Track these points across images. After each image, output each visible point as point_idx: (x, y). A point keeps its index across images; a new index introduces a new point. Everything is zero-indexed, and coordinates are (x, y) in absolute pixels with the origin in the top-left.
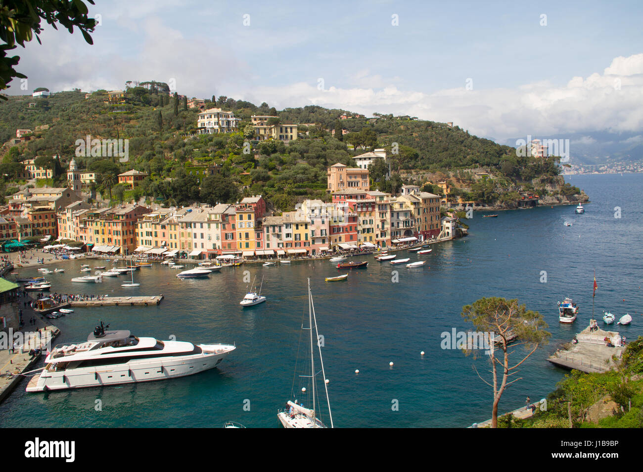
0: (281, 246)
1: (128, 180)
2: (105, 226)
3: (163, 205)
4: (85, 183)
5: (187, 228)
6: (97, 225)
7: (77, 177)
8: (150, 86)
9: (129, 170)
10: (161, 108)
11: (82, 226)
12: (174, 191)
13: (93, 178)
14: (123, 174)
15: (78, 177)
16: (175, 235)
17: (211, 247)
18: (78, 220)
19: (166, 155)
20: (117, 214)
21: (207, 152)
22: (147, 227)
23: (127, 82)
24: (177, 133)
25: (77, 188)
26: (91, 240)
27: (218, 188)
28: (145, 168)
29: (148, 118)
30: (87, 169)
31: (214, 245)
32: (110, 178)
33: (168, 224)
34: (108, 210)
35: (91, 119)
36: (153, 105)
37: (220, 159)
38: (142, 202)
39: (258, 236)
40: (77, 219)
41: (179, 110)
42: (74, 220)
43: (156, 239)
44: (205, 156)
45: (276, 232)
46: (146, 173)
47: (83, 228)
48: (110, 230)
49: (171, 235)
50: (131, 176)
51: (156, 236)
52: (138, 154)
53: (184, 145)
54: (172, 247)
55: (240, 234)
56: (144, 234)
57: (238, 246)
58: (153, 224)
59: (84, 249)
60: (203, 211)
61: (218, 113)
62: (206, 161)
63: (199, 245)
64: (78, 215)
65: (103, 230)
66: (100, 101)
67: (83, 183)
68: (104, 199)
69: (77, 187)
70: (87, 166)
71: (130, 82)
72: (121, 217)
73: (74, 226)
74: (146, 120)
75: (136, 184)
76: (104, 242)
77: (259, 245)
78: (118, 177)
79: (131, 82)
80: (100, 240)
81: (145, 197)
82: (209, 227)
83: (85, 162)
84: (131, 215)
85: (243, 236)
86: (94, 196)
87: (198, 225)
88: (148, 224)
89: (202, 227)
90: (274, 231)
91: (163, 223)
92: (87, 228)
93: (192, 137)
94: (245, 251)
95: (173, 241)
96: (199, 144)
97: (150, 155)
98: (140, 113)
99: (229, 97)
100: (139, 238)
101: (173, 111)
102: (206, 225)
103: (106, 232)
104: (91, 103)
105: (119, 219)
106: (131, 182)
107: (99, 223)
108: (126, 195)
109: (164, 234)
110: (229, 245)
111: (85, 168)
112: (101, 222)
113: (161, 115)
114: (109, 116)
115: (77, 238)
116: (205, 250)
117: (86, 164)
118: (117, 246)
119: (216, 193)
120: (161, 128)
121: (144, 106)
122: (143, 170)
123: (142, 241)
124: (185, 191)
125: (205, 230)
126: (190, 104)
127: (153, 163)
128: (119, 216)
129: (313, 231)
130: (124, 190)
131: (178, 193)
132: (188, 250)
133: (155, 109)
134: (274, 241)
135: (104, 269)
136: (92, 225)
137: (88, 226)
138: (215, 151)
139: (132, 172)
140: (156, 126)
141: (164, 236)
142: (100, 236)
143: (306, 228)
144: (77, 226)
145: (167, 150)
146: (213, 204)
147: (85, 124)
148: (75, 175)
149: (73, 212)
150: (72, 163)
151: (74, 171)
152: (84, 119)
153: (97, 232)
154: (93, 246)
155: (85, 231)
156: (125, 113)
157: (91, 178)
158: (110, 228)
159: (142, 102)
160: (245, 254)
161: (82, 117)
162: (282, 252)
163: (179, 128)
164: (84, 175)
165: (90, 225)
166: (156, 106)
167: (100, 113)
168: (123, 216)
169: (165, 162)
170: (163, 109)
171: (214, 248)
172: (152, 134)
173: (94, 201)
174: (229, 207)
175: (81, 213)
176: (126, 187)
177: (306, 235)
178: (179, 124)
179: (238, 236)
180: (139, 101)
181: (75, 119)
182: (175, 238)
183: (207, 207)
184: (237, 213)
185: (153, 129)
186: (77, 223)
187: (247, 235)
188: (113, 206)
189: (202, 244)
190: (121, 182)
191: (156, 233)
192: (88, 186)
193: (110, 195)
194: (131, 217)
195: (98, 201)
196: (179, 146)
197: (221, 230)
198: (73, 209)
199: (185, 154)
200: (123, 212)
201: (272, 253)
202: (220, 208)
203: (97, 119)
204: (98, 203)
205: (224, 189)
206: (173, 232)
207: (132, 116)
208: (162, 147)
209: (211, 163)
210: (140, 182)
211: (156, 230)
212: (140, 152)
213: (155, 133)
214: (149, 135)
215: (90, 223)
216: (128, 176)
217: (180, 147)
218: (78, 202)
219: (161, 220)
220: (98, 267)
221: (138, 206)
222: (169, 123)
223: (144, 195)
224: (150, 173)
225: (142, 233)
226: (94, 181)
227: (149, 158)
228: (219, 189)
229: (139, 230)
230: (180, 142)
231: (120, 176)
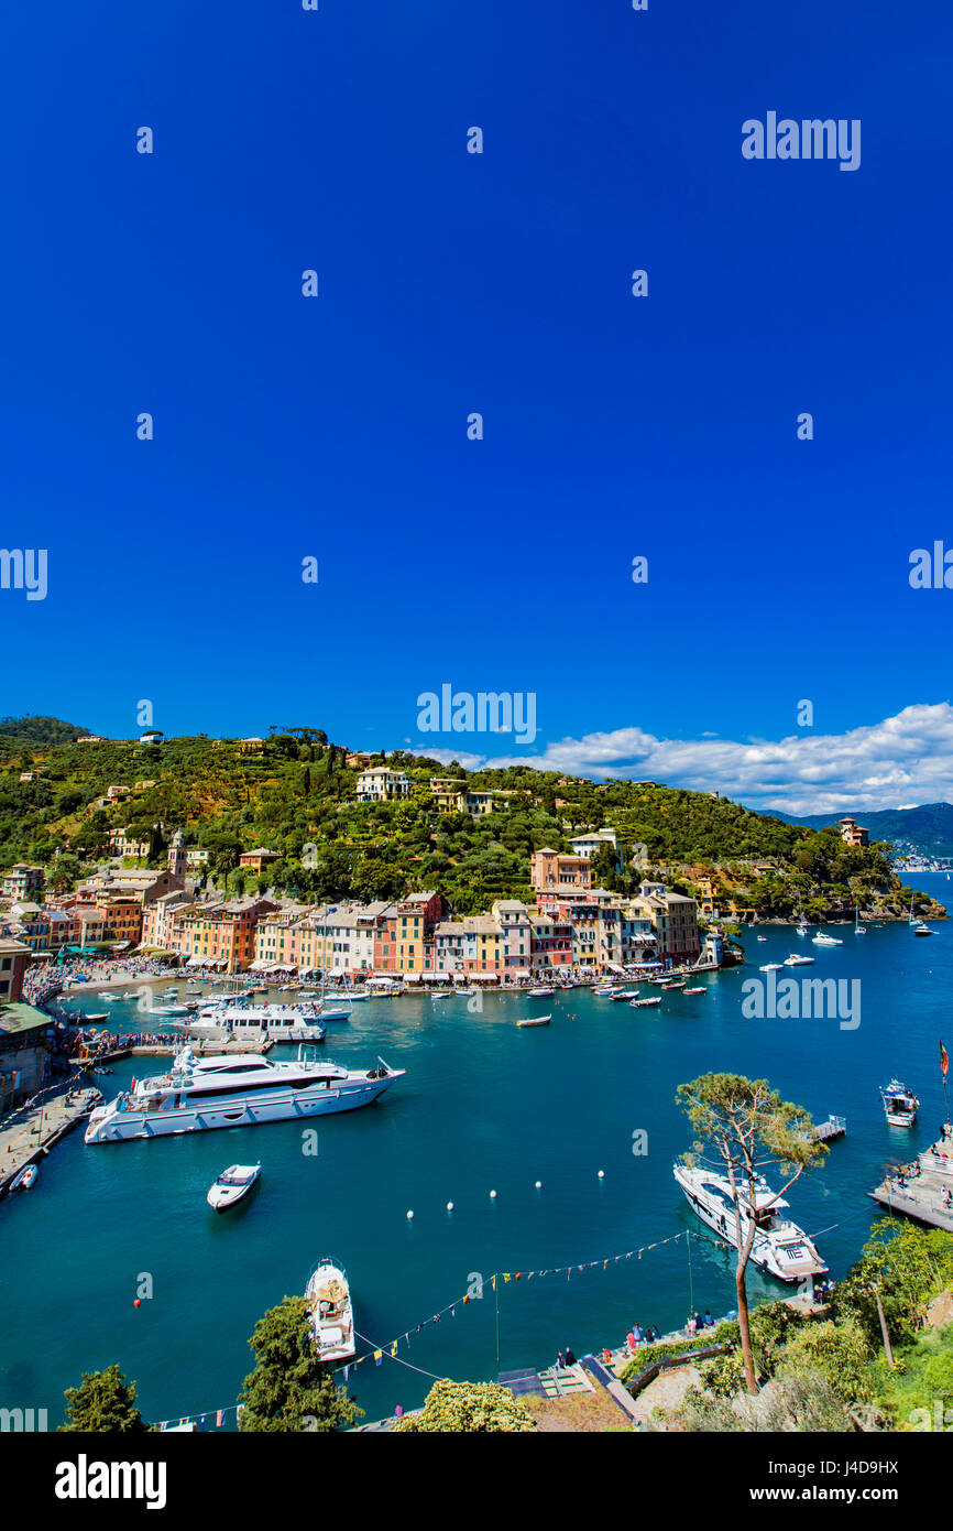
0: (460, 967)
1: (254, 862)
2: (210, 928)
3: (297, 900)
4: (193, 865)
5: (327, 935)
6: (198, 927)
7: (181, 856)
8: (300, 733)
9: (257, 848)
10: (310, 764)
11: (177, 928)
12: (315, 881)
13: (206, 857)
14: (248, 854)
15: (183, 856)
16: (309, 945)
17: (359, 966)
18: (173, 919)
19: (310, 829)
20: (230, 911)
21: (366, 827)
22: (270, 932)
23: (271, 728)
24: (328, 799)
25: (180, 872)
26: (187, 949)
27: (377, 879)
28: (280, 846)
29: (292, 776)
30: (197, 846)
31: (364, 962)
32: (227, 859)
33: (301, 929)
34: (218, 905)
35: (214, 775)
36: (301, 759)
37: (383, 838)
38: (269, 895)
39: (428, 952)
40: (171, 917)
41: (334, 767)
42: (167, 918)
43: (282, 951)
44: (362, 832)
45: (453, 946)
46: (280, 853)
47: (178, 931)
48: (216, 935)
49: (303, 945)
50: (259, 857)
51: (282, 946)
52: (272, 826)
53: (336, 816)
54: (303, 963)
55: (402, 947)
56: (266, 943)
57: (398, 965)
58: (279, 928)
59: (174, 962)
60: (352, 911)
61: (385, 774)
62: (364, 839)
63: (342, 962)
64: (174, 911)
65: (207, 934)
66: (229, 752)
67: (190, 865)
68: (216, 889)
69: (179, 870)
70: (199, 840)
71: (274, 727)
72: (235, 917)
73: (166, 928)
74: (289, 779)
75: (264, 869)
76: (205, 952)
77: (427, 964)
78: (240, 857)
80: (201, 950)
81: (274, 888)
82: (358, 936)
83: (198, 834)
84: (249, 914)
85: (406, 950)
86: (204, 884)
87: (343, 932)
88: (272, 927)
89: (348, 935)
90: (451, 944)
91: (295, 926)
92: (184, 932)
93: (347, 805)
94: (408, 973)
95: (306, 954)
96: (357, 816)
97: (287, 828)
98: (281, 769)
100: (258, 949)
101: (326, 768)
102: (353, 933)
103: (211, 937)
105: (231, 919)
107: (202, 925)
108: (248, 885)
109: (293, 942)
110: (385, 963)
111: (196, 843)
112: (205, 923)
113: (308, 774)
114: (238, 772)
115: (167, 945)
116: (349, 970)
117: (198, 837)
118: (224, 959)
119: (372, 886)
120: (308, 791)
121: (289, 760)
122: (275, 849)
123: (262, 952)
124: (330, 882)
125: (352, 940)
126: (350, 760)
127: (290, 840)
128: (232, 914)
129: (506, 947)
130: (246, 876)
131: (321, 884)
132: (326, 968)
133: (302, 766)
134: (450, 960)
135: (200, 994)
136: (191, 927)
137: (185, 928)
138: (378, 826)
139: (261, 852)
140: (302, 788)
141: (293, 946)
142: (201, 944)
143: (497, 942)
144: (170, 928)
145: (312, 822)
146: (367, 901)
147: (205, 782)
148: (180, 853)
149: (168, 907)
150: (178, 835)
151: (178, 848)
152: (204, 776)
153: (198, 937)
154: (188, 959)
155: (180, 936)
156: (261, 769)
157: (202, 858)
158: (216, 932)
159: (287, 755)
160: (407, 977)
161: (201, 772)
162: (462, 977)
163: (331, 792)
164: (193, 853)
165: (189, 926)
166: (304, 761)
167: (226, 768)
168: (237, 914)
170: (313, 765)
171: (363, 967)
172: (294, 799)
173: (202, 891)
174: (389, 906)
175: (179, 909)
176: (250, 872)
177: (497, 951)
178: (332, 787)
179: (398, 950)
180: (282, 753)
181: (192, 774)
182: (309, 950)
183: (358, 905)
184: (399, 915)
185: (296, 792)
186: (171, 923)
187: (411, 949)
188: (227, 899)
189: (347, 960)
190: (243, 865)
191: (282, 941)
192: (197, 869)
193: (225, 883)
194: (249, 917)
195: (208, 891)
196: (329, 817)
197: (375, 941)
198: (169, 902)
199: (336, 829)
200: (239, 908)
201: (446, 977)
202: (377, 908)
203: (221, 776)
204: (207, 894)
205: (385, 880)
206: (306, 941)
207: (270, 773)
208: (305, 818)
209: (371, 842)
210: (269, 866)
211: (282, 937)
212: (274, 824)
213: (298, 798)
214: (290, 800)
215: (189, 924)
216: (254, 857)
217: (330, 819)
218: (177, 892)
219: (292, 922)
220: (191, 992)
221: (262, 901)
222: (319, 785)
223: (273, 885)
224: (286, 853)
225: (262, 940)
226: (205, 862)
227: (286, 832)
228: (378, 881)
229: (258, 937)
230: (331, 812)
231: (243, 857)
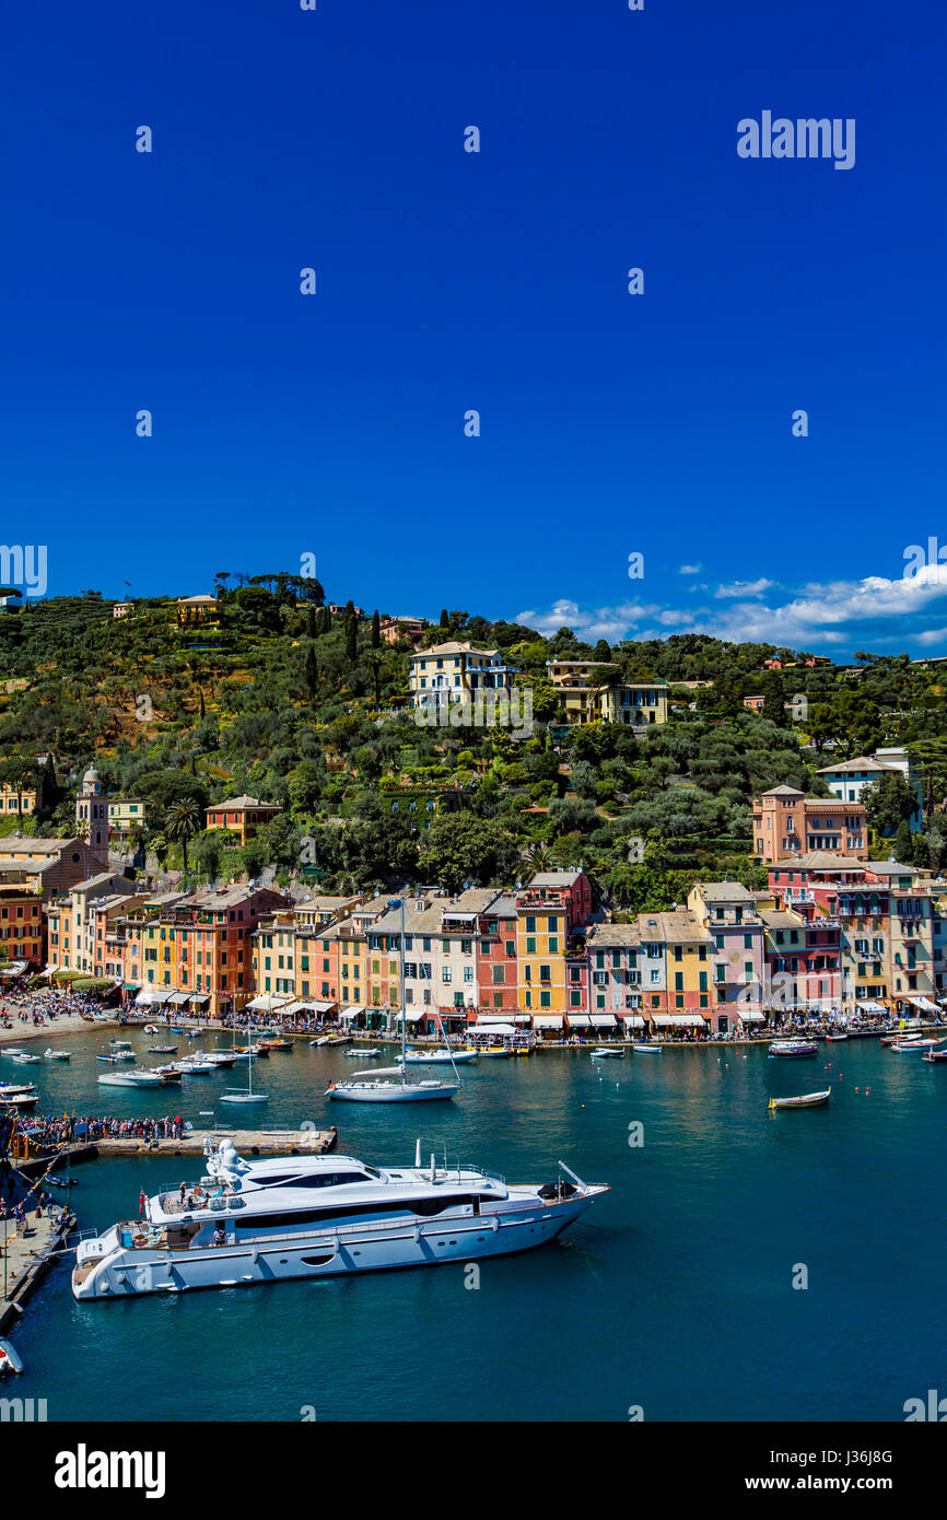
0: (635, 1004)
1: (231, 822)
2: (172, 939)
3: (318, 887)
4: (119, 828)
5: (389, 949)
6: (151, 936)
7: (99, 813)
8: (274, 584)
9: (233, 796)
10: (311, 641)
11: (112, 938)
12: (351, 855)
13: (140, 813)
14: (219, 807)
15: (101, 812)
16: (357, 967)
17: (450, 1003)
18: (103, 923)
19: (328, 760)
20: (206, 908)
21: (435, 754)
22: (281, 944)
23: (218, 576)
24: (354, 704)
25: (99, 841)
26: (134, 976)
27: (468, 847)
28: (276, 791)
29: (279, 665)
30: (122, 794)
31: (459, 996)
32: (185, 817)
33: (338, 939)
34: (181, 899)
35: (134, 666)
36: (289, 633)
37: (468, 773)
38: (268, 880)
39: (575, 976)
40: (100, 920)
41: (358, 644)
42: (92, 922)
43: (306, 977)
44: (430, 764)
45: (622, 967)
46: (276, 804)
47: (114, 944)
48: (185, 950)
49: (345, 966)
50: (240, 811)
51: (305, 969)
52: (255, 756)
53: (376, 734)
54: (346, 998)
55: (528, 968)
56: (275, 963)
57: (521, 1002)
58: (298, 937)
59: (113, 997)
60: (429, 906)
61: (463, 655)
62: (433, 776)
63: (418, 996)
64: (103, 909)
65: (167, 950)
66: (157, 622)
67: (114, 828)
68: (166, 870)
69: (98, 838)
70: (124, 783)
71: (224, 576)
72: (215, 919)
73: (91, 939)
74: (275, 669)
75: (250, 833)
76: (167, 981)
77: (575, 999)
78: (205, 813)
79: (228, 575)
80: (159, 977)
81: (274, 866)
82: (447, 949)
83: (119, 774)
84: (241, 913)
85: (536, 975)
86: (140, 861)
87: (418, 944)
88: (285, 936)
89: (427, 948)
90: (617, 963)
91: (326, 933)
92: (126, 945)
93: (395, 714)
94: (542, 1015)
95: (351, 983)
96: (415, 733)
97: (286, 759)
98: (257, 652)
99: (472, 615)
100: (261, 974)
101: (342, 647)
102: (437, 944)
103: (175, 954)
104: (134, 627)
105: (210, 922)
106: (240, 827)
107: (157, 933)
108: (225, 861)
109: (326, 962)
110: (499, 998)
111: (117, 788)
112: (163, 930)
113: (313, 659)
114: (178, 658)
115: (96, 968)
116: (433, 1010)
117: (119, 778)
118: (203, 992)
119: (461, 858)
120: (314, 691)
121: (266, 635)
122: (269, 797)
123: (268, 980)
124: (379, 854)
125: (436, 957)
126: (385, 631)
127: (295, 780)
128: (211, 913)
129: (720, 967)
130: (220, 847)
131: (363, 858)
132: (389, 1007)
133: (295, 644)
134: (617, 992)
135: (173, 1052)
136: (139, 937)
137: (127, 938)
138: (455, 752)
139: (241, 803)
140: (301, 685)
141: (326, 969)
142: (158, 966)
143: (703, 958)
144: (100, 938)
145: (330, 747)
146: (454, 889)
147: (120, 679)
148: (95, 807)
149: (92, 902)
150: (90, 775)
151: (92, 797)
152: (118, 667)
153: (151, 955)
154: (136, 992)
155: (120, 953)
156: (219, 653)
157: (134, 815)
158: (185, 945)
159: (262, 625)
160: (539, 1022)
161: (110, 660)
162: (639, 1022)
163: (359, 691)
164: (116, 807)
165: (135, 936)
166: (296, 634)
167: (156, 653)
168: (220, 914)
169: (327, 776)
170: (318, 641)
171: (457, 1005)
172: (290, 706)
173: (140, 873)
174: (498, 896)
175: (111, 905)
176: (227, 839)
177: (703, 975)
178: (358, 682)
179: (521, 975)
180: (254, 622)
181: (95, 665)
182: (357, 976)
183: (439, 896)
184: (519, 911)
185: (293, 695)
186: (100, 931)
187: (545, 972)
188: (189, 887)
189: (427, 993)
190: (211, 827)
191: (305, 960)
192: (125, 835)
193: (182, 860)
194: (241, 918)
195: (151, 874)
196: (362, 737)
197: (478, 958)
198: (92, 893)
199: (379, 759)
200: (221, 903)
201: (610, 1021)
202: (473, 902)
203: (148, 668)
204: (150, 879)
205: (482, 849)
206: (351, 960)
207: (236, 659)
208: (317, 740)
209: (449, 781)
210: (260, 828)
211: (305, 954)
212: (259, 752)
213: (298, 704)
214: (282, 708)
215: (135, 931)
216: (230, 812)
217: (365, 740)
218: (102, 877)
219: (320, 927)
220: (158, 1048)
221: (259, 889)
222: (334, 678)
223: (272, 860)
224: (287, 805)
225: (268, 959)
226: (140, 823)
227: (284, 766)
228: (470, 850)
229: (260, 953)
230: (364, 727)
231: (212, 812)
